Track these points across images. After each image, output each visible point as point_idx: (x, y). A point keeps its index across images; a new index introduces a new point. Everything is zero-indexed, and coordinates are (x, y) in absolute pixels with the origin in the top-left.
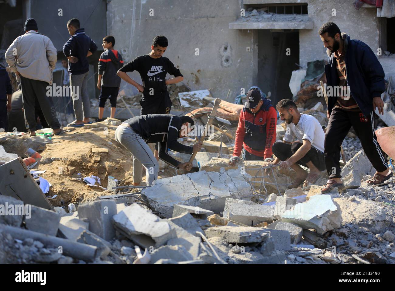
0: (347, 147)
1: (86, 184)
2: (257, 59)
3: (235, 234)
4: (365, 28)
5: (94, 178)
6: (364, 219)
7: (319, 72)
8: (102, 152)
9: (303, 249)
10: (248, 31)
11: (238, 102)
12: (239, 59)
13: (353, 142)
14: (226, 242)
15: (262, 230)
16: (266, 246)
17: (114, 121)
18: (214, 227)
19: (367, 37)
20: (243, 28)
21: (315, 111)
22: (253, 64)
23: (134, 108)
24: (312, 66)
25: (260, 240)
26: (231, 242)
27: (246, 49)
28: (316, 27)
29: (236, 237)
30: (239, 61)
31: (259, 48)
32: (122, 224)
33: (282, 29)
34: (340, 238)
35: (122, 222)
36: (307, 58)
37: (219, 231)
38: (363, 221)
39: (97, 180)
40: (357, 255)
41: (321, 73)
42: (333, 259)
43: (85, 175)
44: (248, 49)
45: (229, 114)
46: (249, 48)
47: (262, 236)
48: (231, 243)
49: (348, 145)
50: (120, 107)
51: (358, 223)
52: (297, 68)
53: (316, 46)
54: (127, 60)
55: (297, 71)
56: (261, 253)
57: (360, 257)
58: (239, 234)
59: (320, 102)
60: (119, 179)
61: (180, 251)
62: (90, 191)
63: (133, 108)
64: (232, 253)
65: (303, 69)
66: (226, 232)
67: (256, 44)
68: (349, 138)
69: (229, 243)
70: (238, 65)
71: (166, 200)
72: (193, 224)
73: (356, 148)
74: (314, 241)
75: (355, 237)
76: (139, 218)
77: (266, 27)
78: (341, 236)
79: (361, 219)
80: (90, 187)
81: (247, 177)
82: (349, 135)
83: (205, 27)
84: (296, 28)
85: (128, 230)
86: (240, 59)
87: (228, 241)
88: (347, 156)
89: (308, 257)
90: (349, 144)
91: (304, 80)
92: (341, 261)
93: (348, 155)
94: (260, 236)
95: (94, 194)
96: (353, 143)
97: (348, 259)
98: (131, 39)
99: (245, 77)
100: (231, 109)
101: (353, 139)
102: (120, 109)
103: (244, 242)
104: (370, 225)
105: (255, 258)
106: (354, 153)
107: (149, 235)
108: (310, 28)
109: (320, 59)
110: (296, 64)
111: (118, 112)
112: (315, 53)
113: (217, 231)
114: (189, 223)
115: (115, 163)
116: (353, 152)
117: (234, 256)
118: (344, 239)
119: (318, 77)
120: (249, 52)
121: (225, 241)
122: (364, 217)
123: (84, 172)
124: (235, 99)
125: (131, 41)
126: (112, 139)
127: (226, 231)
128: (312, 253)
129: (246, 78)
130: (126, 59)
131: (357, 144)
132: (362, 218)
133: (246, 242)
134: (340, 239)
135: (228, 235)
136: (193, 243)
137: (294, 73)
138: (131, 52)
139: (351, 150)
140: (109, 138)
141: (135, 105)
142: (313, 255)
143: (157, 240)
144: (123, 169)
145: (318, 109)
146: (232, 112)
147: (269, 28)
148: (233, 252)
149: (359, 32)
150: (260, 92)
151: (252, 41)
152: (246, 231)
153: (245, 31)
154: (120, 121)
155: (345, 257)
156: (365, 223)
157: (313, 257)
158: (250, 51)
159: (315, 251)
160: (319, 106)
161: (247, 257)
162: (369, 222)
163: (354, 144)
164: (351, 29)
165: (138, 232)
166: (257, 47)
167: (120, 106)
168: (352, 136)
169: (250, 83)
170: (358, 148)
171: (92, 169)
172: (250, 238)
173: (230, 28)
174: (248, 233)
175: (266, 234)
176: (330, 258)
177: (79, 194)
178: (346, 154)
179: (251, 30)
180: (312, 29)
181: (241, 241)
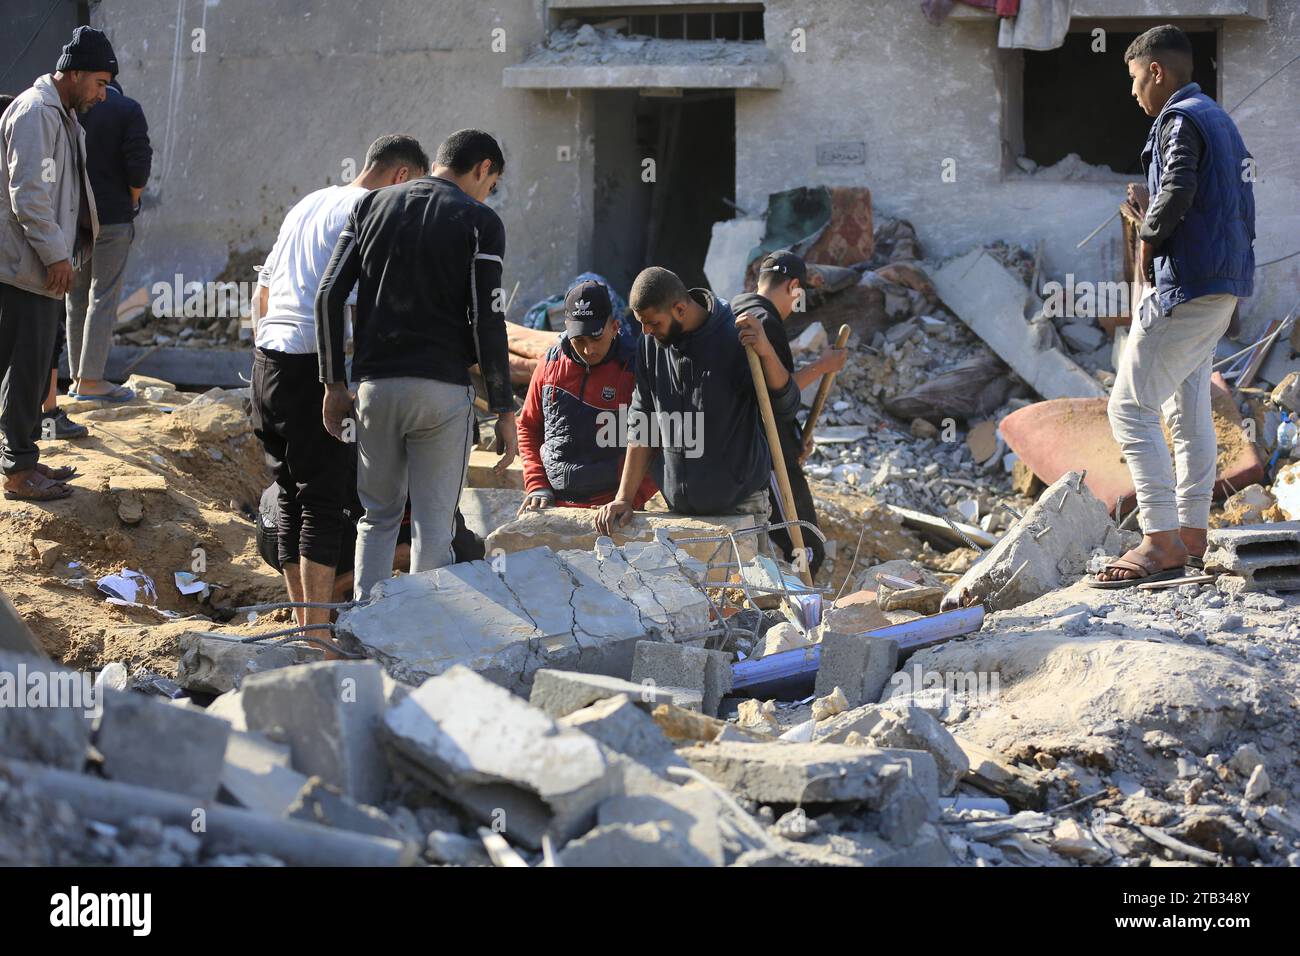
0: (913, 467)
1: (104, 596)
2: (591, 187)
3: (786, 773)
4: (956, 85)
5: (131, 578)
6: (1161, 705)
7: (808, 225)
8: (146, 491)
9: (975, 813)
10: (569, 95)
11: (537, 324)
12: (532, 186)
13: (932, 451)
14: (751, 800)
15: (880, 756)
16: (901, 811)
17: (156, 385)
18: (693, 745)
19: (960, 113)
20: (552, 84)
21: (803, 351)
22: (579, 203)
23: (184, 346)
24: (785, 206)
25: (876, 792)
26: (768, 799)
27: (556, 152)
28: (792, 82)
29: (791, 781)
30: (532, 191)
31: (597, 151)
32: (423, 744)
33: (678, 89)
34: (1089, 774)
35: (423, 737)
36: (761, 180)
37: (716, 761)
38: (1157, 710)
39: (141, 582)
40: (1162, 829)
41: (815, 229)
42: (1087, 847)
43: (95, 568)
44: (564, 154)
45: (523, 363)
46: (567, 149)
47: (883, 777)
48: (767, 804)
49: (915, 460)
50: (138, 344)
51: (1142, 719)
52: (729, 214)
53: (791, 143)
54: (155, 190)
55: (729, 224)
56: (884, 838)
57: (1172, 835)
58: (804, 772)
59: (817, 321)
60: (210, 580)
61: (668, 845)
62: (121, 624)
63: (180, 346)
64: (779, 839)
65: (750, 216)
66: (748, 765)
67: (589, 137)
68: (916, 437)
69: (760, 805)
70: (530, 204)
71: (429, 653)
72: (649, 740)
73: (944, 471)
74: (999, 784)
75: (1136, 766)
76: (484, 722)
77: (628, 82)
78: (1091, 766)
79: (1151, 708)
80: (117, 607)
81: (692, 567)
82: (914, 429)
83: (417, 82)
84: (729, 86)
85: (447, 767)
86: (536, 185)
87: (753, 796)
88: (918, 495)
89: (1006, 843)
90: (918, 456)
91: (759, 253)
92: (1112, 851)
93: (922, 491)
94: (876, 775)
95: (141, 634)
96: (931, 456)
97: (1131, 844)
98: (169, 121)
99: (553, 245)
100: (529, 345)
101: (929, 441)
102: (139, 349)
103: (820, 799)
104: (1182, 724)
105: (867, 855)
106: (941, 487)
107: (528, 784)
108: (772, 86)
109: (811, 185)
110: (725, 200)
111: (131, 360)
112: (789, 166)
113: (709, 761)
114: (636, 737)
115: (193, 527)
116: (937, 484)
117: (793, 851)
118: (1099, 775)
119: (804, 240)
120: (564, 162)
121: (745, 796)
122: (1160, 696)
123: (89, 559)
124: (527, 315)
125: (168, 128)
126: (161, 447)
127: (746, 762)
128: (1019, 826)
129: (557, 245)
130: (152, 189)
131: (943, 457)
132: (1153, 701)
133: (829, 800)
134: (1088, 777)
135: (755, 776)
136: (693, 812)
137: (719, 229)
138: (170, 165)
139: (928, 479)
140: (152, 443)
141: (187, 339)
142: (1019, 835)
143: (558, 806)
144: (220, 547)
145: (811, 343)
146: (534, 357)
147: (636, 83)
148: (782, 834)
149: (936, 99)
150: (610, 292)
151: (577, 126)
152: (825, 759)
153: (559, 93)
154: (174, 386)
155: (1119, 837)
156: (1165, 719)
157: (1021, 840)
158: (568, 158)
159: (1026, 821)
160: (817, 336)
161: (839, 852)
162: (1178, 716)
163: (935, 457)
164: (909, 88)
165: (483, 774)
166: (592, 147)
167: (137, 340)
168: (927, 432)
169: (569, 264)
170: (948, 471)
171: (119, 550)
172: (842, 785)
173: (505, 84)
174: (833, 766)
175: (896, 768)
176: (1076, 842)
177: (88, 635)
178: (915, 489)
179: (574, 91)
180: (778, 87)
181: (809, 797)
